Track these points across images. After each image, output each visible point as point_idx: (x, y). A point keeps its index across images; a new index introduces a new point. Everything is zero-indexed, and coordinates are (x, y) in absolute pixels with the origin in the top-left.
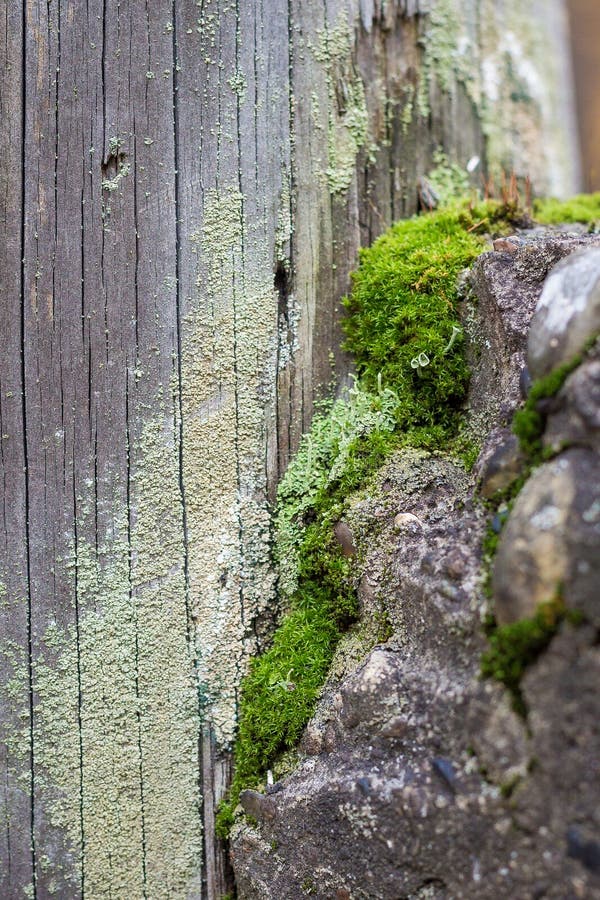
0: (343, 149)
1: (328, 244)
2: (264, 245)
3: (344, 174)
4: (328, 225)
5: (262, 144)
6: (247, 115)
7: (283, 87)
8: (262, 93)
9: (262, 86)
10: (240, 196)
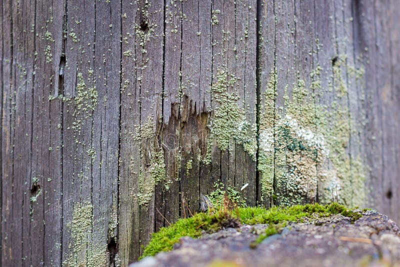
0: (148, 184)
1: (137, 230)
2: (103, 230)
3: (147, 196)
4: (137, 220)
5: (103, 181)
6: (96, 167)
7: (114, 154)
8: (104, 156)
9: (104, 153)
10: (91, 206)
